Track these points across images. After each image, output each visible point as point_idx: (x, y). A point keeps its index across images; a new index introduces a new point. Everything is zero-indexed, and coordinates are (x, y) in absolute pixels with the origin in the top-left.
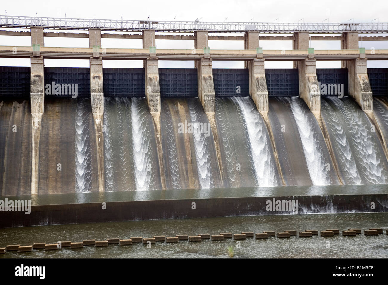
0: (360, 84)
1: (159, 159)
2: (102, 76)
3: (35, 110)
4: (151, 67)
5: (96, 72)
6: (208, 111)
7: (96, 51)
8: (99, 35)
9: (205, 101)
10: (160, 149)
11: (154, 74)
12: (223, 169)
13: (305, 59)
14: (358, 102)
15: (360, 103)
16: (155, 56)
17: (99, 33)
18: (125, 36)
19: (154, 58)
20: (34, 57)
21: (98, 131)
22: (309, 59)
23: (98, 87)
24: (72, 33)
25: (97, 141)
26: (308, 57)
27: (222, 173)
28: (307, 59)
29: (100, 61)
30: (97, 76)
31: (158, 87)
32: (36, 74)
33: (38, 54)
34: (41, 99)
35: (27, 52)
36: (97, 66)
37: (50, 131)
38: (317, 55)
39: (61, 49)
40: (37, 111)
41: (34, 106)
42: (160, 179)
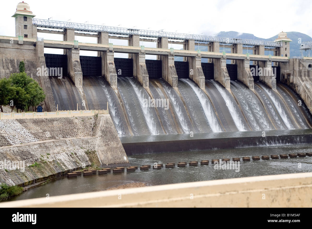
0: (247, 74)
1: (158, 116)
2: (114, 63)
3: (78, 83)
4: (141, 58)
5: (110, 60)
6: (174, 87)
7: (111, 47)
8: (108, 36)
9: (173, 81)
10: (157, 110)
11: (143, 63)
12: (193, 122)
13: (221, 58)
14: (245, 84)
15: (248, 85)
16: (144, 52)
17: (108, 35)
18: (120, 38)
19: (143, 53)
20: (75, 48)
21: (119, 98)
22: (223, 58)
23: (113, 70)
24: (89, 34)
25: (120, 104)
26: (223, 57)
27: (192, 124)
28: (222, 58)
29: (113, 53)
30: (111, 62)
31: (146, 71)
32: (76, 60)
33: (77, 47)
34: (81, 76)
35: (71, 45)
36: (111, 56)
37: (91, 97)
38: (227, 56)
39: (91, 44)
40: (78, 84)
41: (77, 81)
42: (161, 128)
